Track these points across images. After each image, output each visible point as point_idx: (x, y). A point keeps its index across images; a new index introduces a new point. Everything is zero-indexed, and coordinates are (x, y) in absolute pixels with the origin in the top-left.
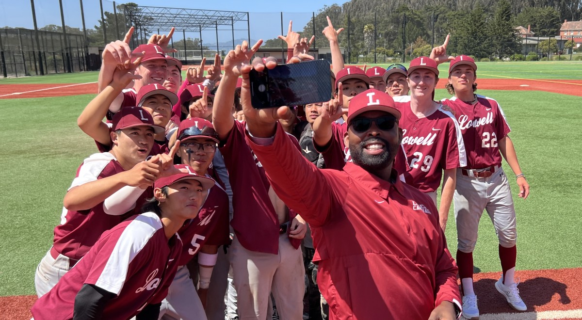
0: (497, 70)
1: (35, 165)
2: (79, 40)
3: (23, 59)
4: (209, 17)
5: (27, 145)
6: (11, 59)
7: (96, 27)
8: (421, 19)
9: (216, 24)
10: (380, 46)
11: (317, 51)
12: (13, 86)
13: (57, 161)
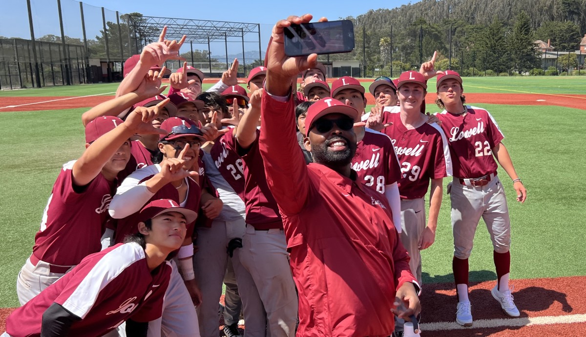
0: (514, 85)
1: (29, 179)
2: (79, 51)
3: (18, 70)
4: (218, 29)
5: (22, 159)
6: (5, 70)
7: (98, 38)
8: (439, 32)
9: (226, 36)
10: (397, 60)
11: (331, 64)
12: (7, 98)
13: (53, 175)
